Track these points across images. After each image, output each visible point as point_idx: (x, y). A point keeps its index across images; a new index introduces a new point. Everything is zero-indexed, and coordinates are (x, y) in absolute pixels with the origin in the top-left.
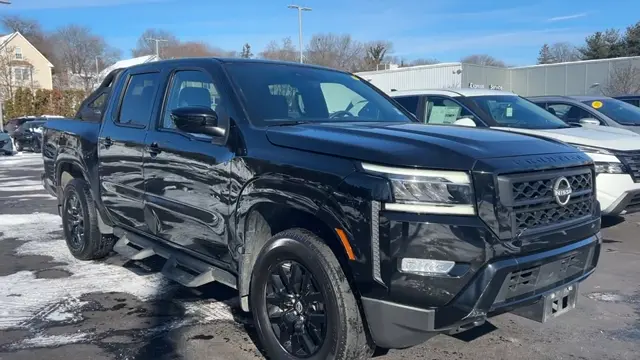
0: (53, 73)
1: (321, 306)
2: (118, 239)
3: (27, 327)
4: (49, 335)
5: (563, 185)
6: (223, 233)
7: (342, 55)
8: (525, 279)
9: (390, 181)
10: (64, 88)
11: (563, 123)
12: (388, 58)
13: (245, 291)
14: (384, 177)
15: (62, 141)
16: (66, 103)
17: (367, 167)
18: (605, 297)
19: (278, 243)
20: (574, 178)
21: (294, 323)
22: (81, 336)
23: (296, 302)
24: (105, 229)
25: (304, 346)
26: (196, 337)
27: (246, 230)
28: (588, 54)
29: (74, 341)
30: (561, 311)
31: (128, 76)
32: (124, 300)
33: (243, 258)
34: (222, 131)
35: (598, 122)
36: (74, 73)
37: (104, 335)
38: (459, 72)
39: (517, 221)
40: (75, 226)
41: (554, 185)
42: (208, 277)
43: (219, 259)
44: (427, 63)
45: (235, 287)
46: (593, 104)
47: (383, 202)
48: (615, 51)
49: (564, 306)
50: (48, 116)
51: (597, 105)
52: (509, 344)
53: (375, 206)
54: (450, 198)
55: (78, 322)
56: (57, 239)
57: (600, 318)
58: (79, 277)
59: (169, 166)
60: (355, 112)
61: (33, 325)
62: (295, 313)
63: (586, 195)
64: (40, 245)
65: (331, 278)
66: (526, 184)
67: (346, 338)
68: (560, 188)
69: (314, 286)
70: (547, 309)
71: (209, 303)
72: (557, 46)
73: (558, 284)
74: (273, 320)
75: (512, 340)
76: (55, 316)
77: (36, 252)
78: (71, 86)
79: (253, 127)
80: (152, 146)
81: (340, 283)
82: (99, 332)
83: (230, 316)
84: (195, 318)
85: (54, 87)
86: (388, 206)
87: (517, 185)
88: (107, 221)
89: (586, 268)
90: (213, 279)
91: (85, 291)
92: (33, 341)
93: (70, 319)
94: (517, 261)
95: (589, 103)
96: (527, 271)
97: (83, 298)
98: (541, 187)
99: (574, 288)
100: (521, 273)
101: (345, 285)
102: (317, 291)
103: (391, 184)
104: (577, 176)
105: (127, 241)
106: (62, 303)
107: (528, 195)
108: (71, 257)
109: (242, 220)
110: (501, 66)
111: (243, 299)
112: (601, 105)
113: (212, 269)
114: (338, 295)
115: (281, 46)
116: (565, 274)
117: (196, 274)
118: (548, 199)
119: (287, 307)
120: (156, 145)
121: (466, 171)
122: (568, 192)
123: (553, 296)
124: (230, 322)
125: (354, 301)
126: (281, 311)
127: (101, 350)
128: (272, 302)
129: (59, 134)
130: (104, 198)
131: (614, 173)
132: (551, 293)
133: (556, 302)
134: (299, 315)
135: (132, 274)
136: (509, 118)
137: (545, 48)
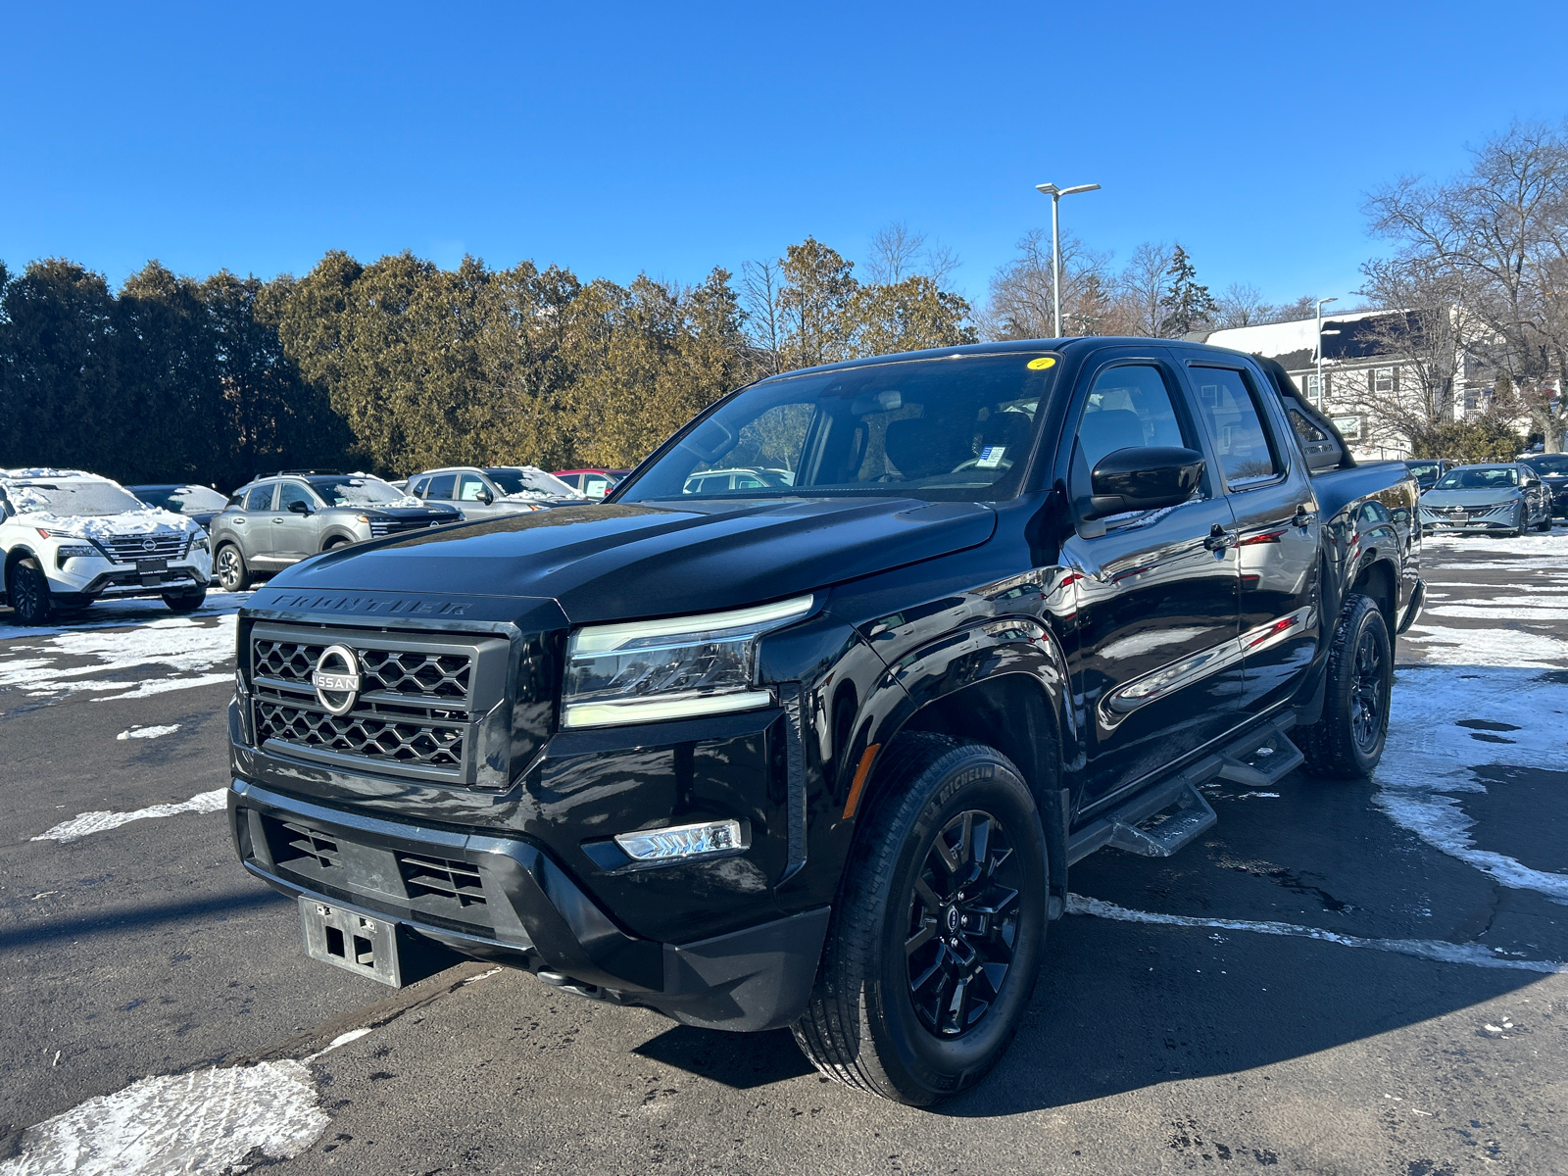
98: (299, 660)
100: (310, 834)
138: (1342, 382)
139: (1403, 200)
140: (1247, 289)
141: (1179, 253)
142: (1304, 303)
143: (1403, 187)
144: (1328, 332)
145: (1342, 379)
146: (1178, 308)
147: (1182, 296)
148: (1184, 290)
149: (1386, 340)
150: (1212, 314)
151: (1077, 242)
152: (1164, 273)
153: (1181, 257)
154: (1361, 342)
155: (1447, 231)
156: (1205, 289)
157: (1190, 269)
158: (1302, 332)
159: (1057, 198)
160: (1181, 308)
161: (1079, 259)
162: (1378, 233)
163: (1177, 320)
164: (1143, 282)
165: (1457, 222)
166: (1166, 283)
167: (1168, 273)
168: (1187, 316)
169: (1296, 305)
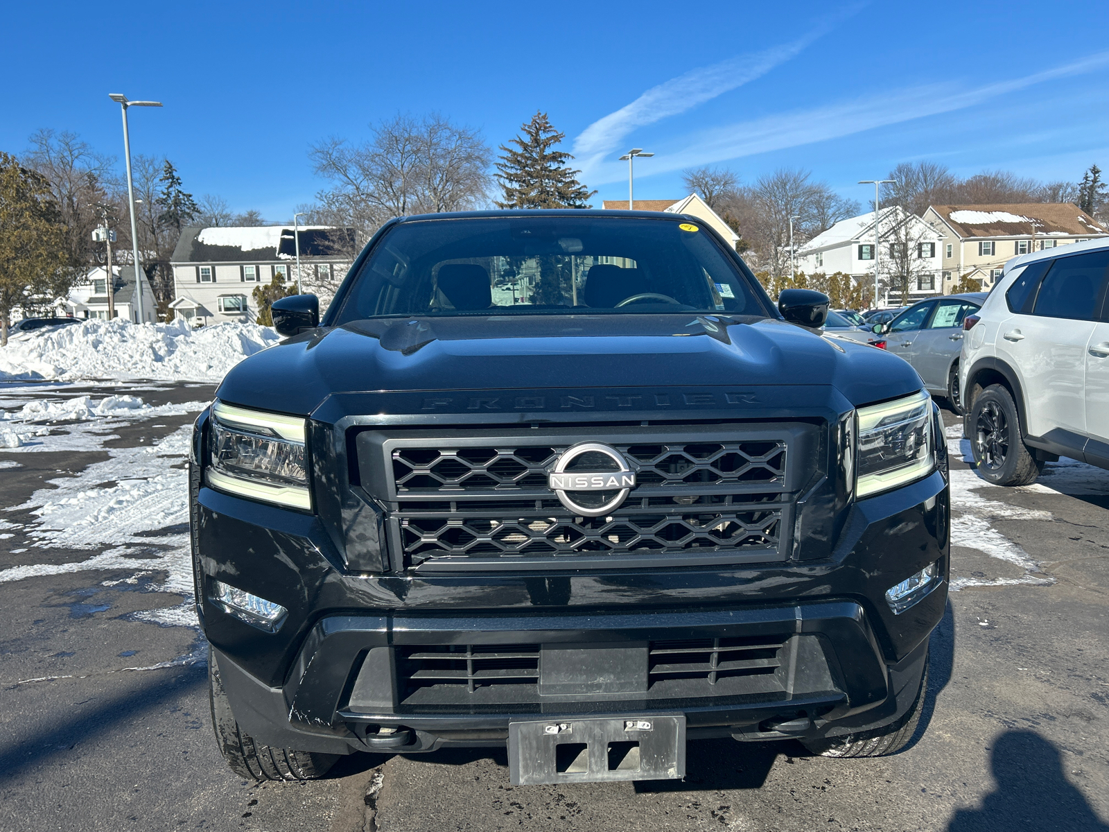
30: (603, 775)
47: (202, 469)
66: (446, 454)
96: (496, 656)
103: (206, 436)
123: (552, 730)
138: (309, 271)
139: (334, 154)
140: (217, 199)
141: (168, 166)
142: (251, 214)
143: (333, 146)
144: (286, 237)
145: (309, 269)
146: (170, 208)
147: (173, 199)
148: (174, 194)
149: (336, 246)
150: (195, 215)
151: (84, 146)
152: (157, 180)
153: (170, 169)
154: (319, 245)
155: (361, 179)
156: (190, 196)
157: (177, 180)
158: (268, 235)
159: (126, 107)
160: (173, 208)
161: (87, 159)
162: (321, 173)
163: (171, 217)
164: (140, 184)
165: (367, 173)
166: (159, 188)
167: (161, 180)
168: (178, 214)
169: (247, 216)
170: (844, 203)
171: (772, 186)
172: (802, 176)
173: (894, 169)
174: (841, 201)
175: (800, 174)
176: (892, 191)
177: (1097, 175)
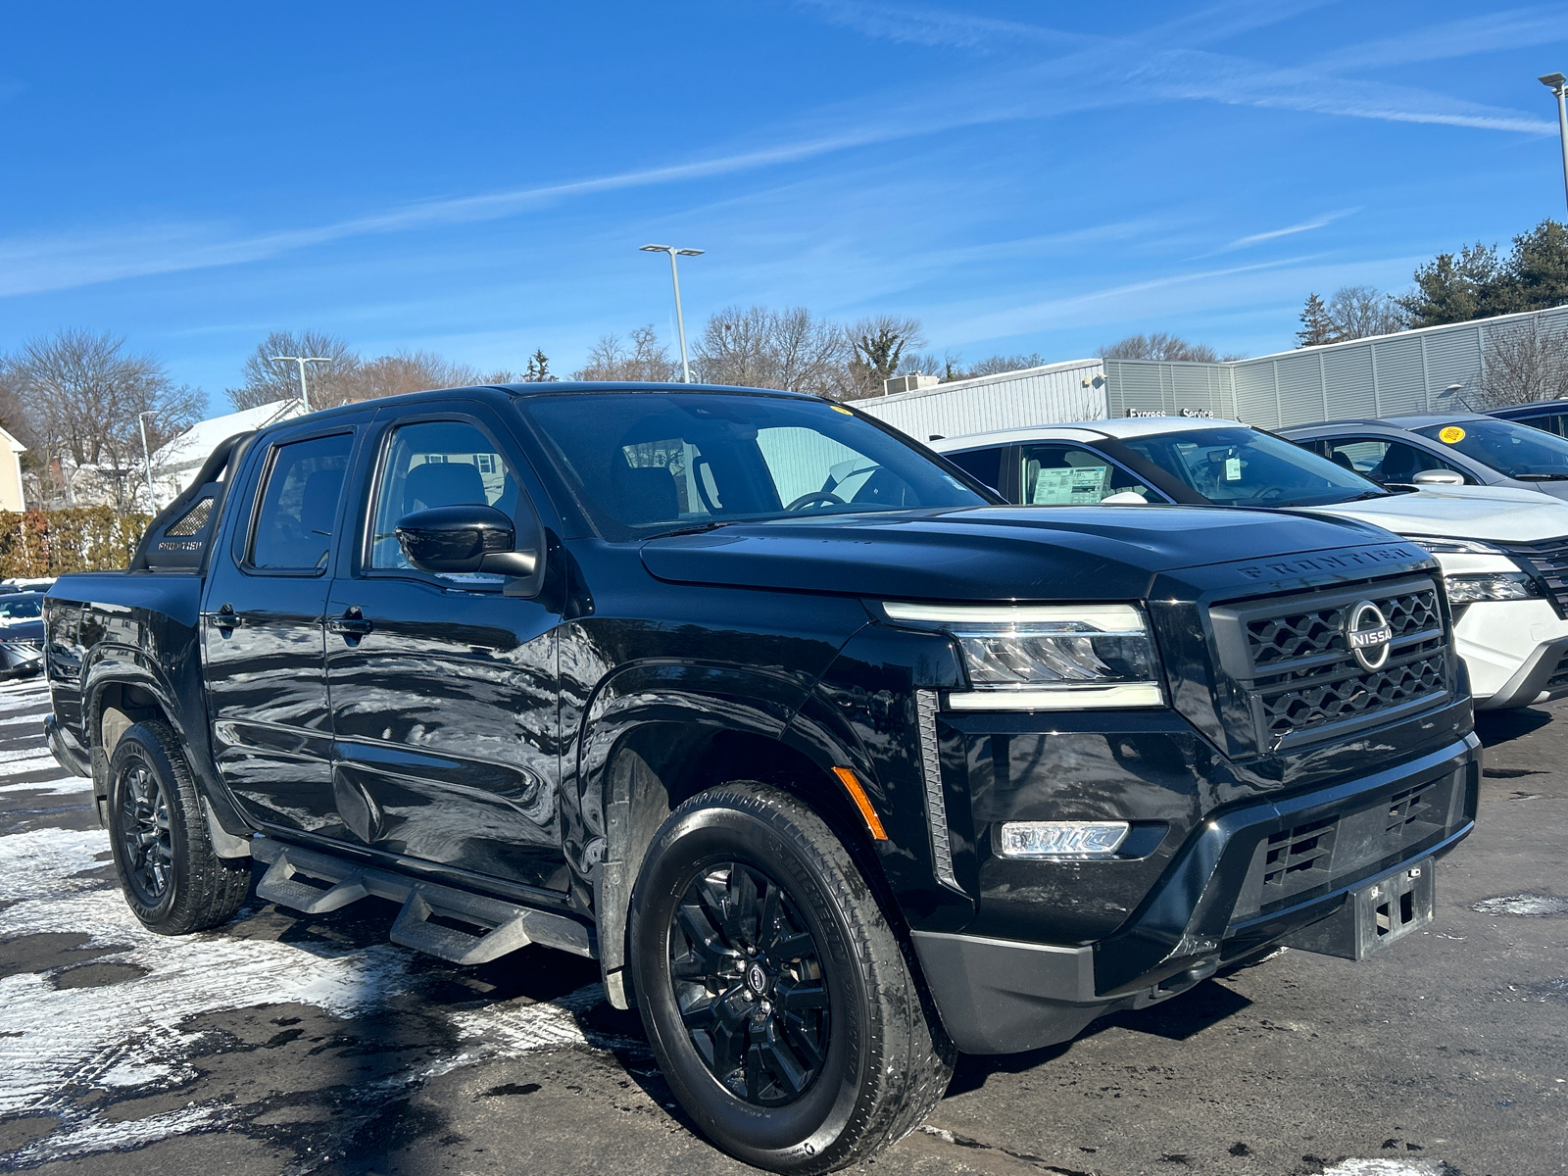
0: (24, 468)
1: (813, 970)
2: (267, 866)
3: (52, 1107)
4: (115, 1120)
5: (1369, 621)
6: (551, 821)
7: (791, 362)
8: (1303, 857)
9: (955, 640)
10: (56, 504)
11: (1371, 486)
12: (911, 361)
13: (614, 957)
14: (943, 633)
15: (91, 634)
16: (64, 544)
17: (896, 612)
18: (1518, 908)
19: (695, 822)
20: (1395, 604)
21: (748, 1020)
22: (197, 1116)
23: (748, 968)
24: (230, 846)
25: (775, 1075)
26: (497, 1091)
27: (606, 800)
28: (1424, 313)
29: (182, 1129)
30: (1399, 931)
31: (271, 449)
32: (295, 1021)
33: (604, 872)
34: (529, 561)
35: (1460, 479)
36: (80, 461)
37: (262, 1107)
38: (1097, 382)
39: (1268, 713)
40: (146, 847)
41: (1347, 623)
42: (513, 937)
43: (537, 884)
44: (1012, 366)
45: (586, 952)
46: (1443, 434)
47: (944, 693)
48: (1490, 299)
49: (1406, 917)
50: (20, 582)
51: (1453, 435)
52: (1286, 1037)
53: (926, 702)
54: (1102, 671)
55: (186, 1082)
56: (94, 888)
57: (1506, 955)
58: (170, 977)
59: (367, 669)
60: (847, 492)
61: (67, 1103)
62: (748, 995)
63: (1429, 644)
64: (53, 907)
65: (832, 891)
66: (1281, 624)
67: (880, 1038)
68: (1362, 627)
69: (790, 918)
70: (1362, 926)
71: (518, 1007)
72: (1345, 296)
73: (1386, 865)
74: (693, 1020)
75: (1294, 1027)
76: (121, 1076)
77: (43, 926)
78: (75, 499)
79: (606, 545)
80: (348, 615)
81: (854, 903)
82: (242, 1100)
83: (574, 1035)
84: (488, 1047)
85: (29, 505)
86: (958, 701)
87: (1257, 626)
88: (232, 825)
89: (1449, 823)
90: (526, 941)
91: (190, 1009)
92: (74, 1138)
93: (162, 1079)
94: (1277, 811)
95: (1431, 432)
96: (1306, 837)
97: (187, 1025)
98: (1316, 630)
99: (1425, 872)
100: (1290, 841)
101: (866, 910)
102: (797, 929)
103: (958, 648)
104: (1401, 599)
105: (290, 871)
106: (134, 1041)
107: (1287, 650)
108: (138, 929)
109: (593, 784)
110: (1204, 358)
111: (610, 978)
112: (1460, 435)
113: (523, 913)
114: (852, 933)
115: (627, 351)
116: (1399, 839)
117: (480, 933)
118: (1335, 656)
119: (725, 983)
120: (358, 615)
121: (1133, 602)
122: (1383, 635)
123: (1375, 893)
124: (578, 1048)
125: (894, 946)
126: (710, 995)
127: (254, 1143)
128: (685, 977)
129: (76, 614)
130: (223, 768)
131: (1507, 598)
132: (1370, 885)
133: (1383, 909)
134: (757, 999)
135: (308, 957)
136: (1234, 483)
137: (1314, 304)
170: (179, 392)
171: (55, 359)
172: (110, 346)
173: (264, 340)
174: (172, 389)
175: (104, 340)
176: (264, 374)
177: (544, 364)
